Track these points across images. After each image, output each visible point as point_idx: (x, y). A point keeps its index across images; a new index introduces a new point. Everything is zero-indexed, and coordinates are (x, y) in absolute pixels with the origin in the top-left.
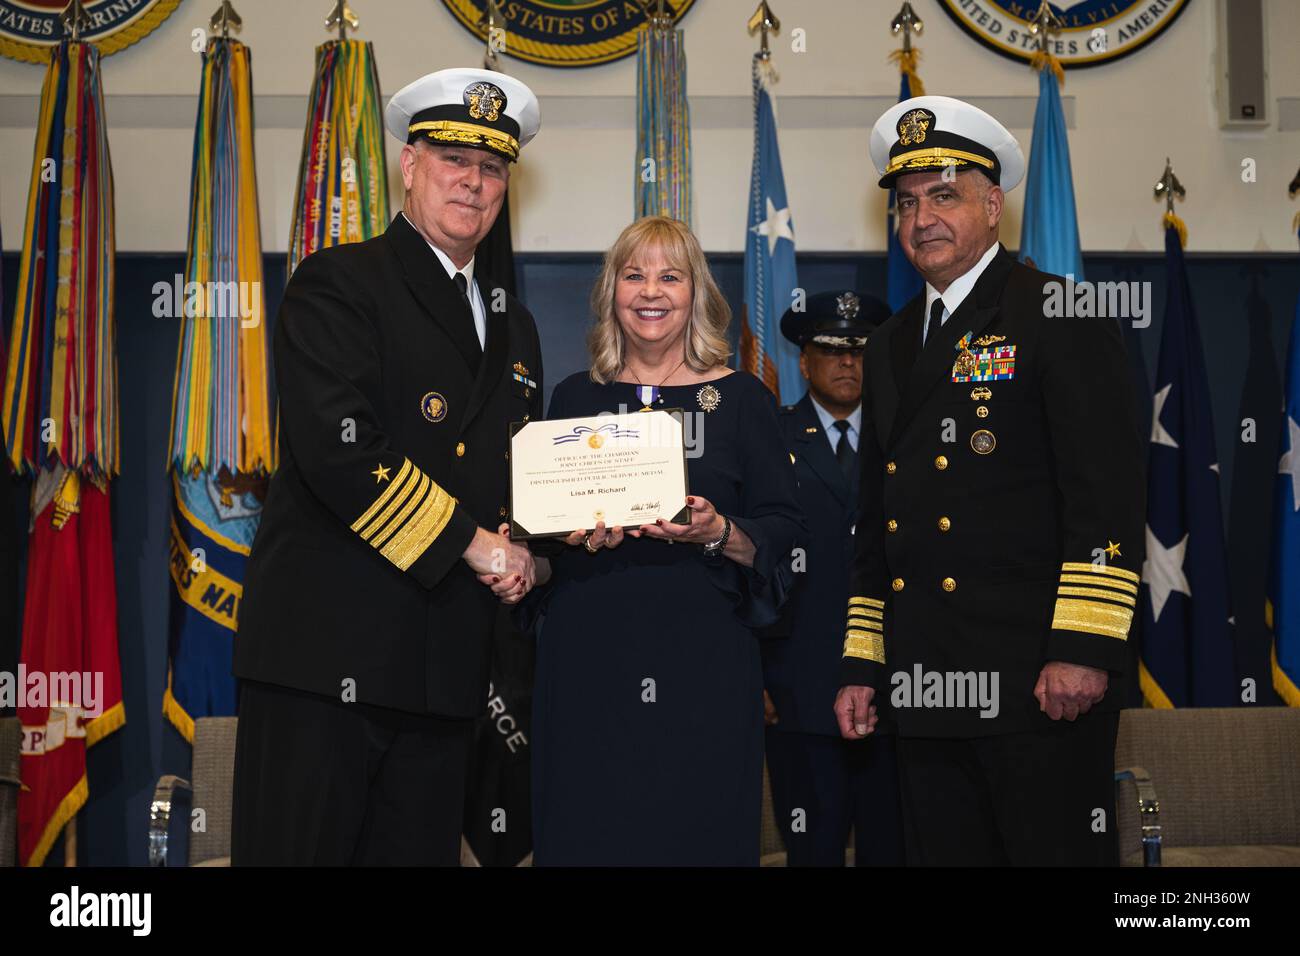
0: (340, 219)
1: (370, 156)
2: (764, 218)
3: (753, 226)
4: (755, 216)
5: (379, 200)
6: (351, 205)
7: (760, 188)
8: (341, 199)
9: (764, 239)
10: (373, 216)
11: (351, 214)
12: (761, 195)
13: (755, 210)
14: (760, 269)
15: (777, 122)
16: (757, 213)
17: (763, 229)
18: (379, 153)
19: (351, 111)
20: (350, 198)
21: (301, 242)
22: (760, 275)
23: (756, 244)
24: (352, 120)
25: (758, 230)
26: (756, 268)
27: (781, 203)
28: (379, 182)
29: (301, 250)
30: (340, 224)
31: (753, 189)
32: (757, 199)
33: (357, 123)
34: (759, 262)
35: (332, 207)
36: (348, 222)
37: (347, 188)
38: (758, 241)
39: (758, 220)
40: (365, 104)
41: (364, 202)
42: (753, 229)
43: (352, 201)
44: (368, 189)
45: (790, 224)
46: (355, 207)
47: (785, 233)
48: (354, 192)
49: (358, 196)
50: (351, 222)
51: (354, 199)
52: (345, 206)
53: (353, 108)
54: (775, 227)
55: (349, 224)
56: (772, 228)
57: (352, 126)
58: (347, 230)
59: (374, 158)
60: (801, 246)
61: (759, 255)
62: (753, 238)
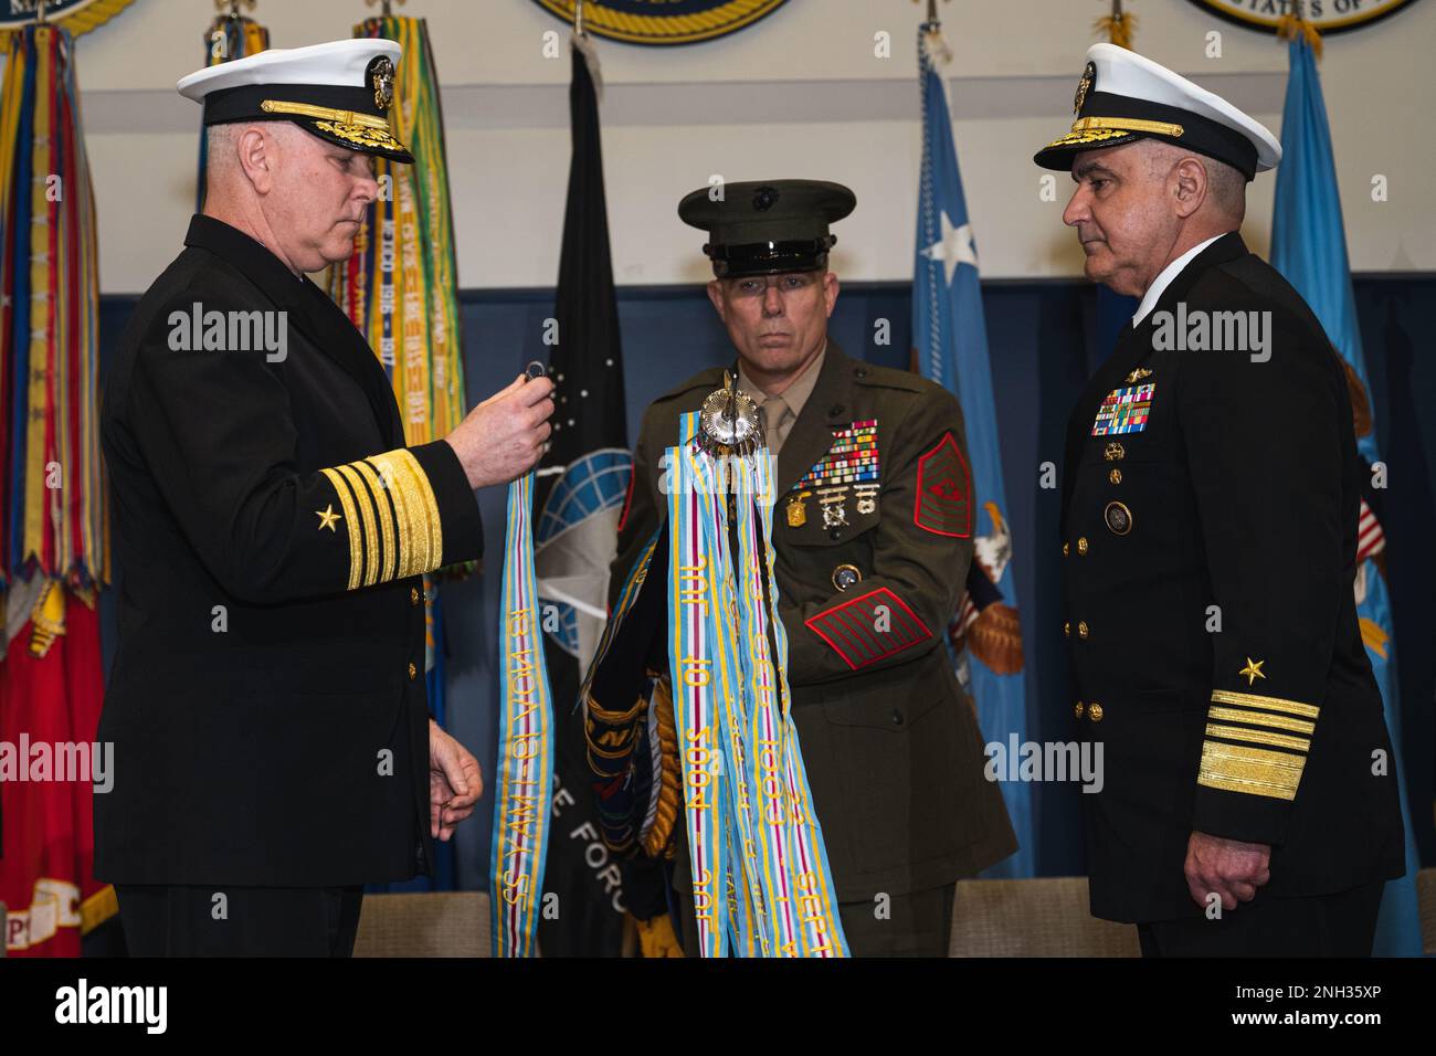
0: (394, 248)
1: (428, 166)
2: (938, 238)
3: (924, 248)
4: (926, 235)
5: (441, 223)
6: (407, 230)
7: (933, 199)
8: (394, 222)
9: (940, 265)
10: (435, 244)
11: (407, 242)
12: (933, 208)
13: (926, 227)
14: (935, 304)
15: (952, 114)
16: (930, 231)
17: (937, 252)
18: (439, 161)
19: (403, 109)
20: (405, 222)
21: (342, 279)
22: (936, 313)
23: (929, 271)
24: (405, 120)
25: (931, 253)
26: (930, 303)
27: (960, 219)
28: (441, 198)
29: (342, 289)
30: (394, 256)
31: (922, 201)
32: (929, 213)
33: (411, 124)
34: (934, 295)
35: (382, 232)
36: (403, 252)
37: (400, 208)
38: (932, 267)
39: (930, 240)
40: (421, 100)
41: (423, 225)
42: (925, 252)
43: (408, 225)
44: (428, 209)
45: (972, 245)
46: (412, 231)
47: (966, 256)
48: (410, 214)
49: (415, 218)
50: (408, 253)
51: (411, 222)
52: (400, 232)
53: (406, 104)
54: (953, 248)
55: (406, 255)
56: (948, 250)
57: (406, 128)
58: (403, 262)
59: (433, 169)
60: (987, 271)
61: (933, 286)
62: (923, 264)
